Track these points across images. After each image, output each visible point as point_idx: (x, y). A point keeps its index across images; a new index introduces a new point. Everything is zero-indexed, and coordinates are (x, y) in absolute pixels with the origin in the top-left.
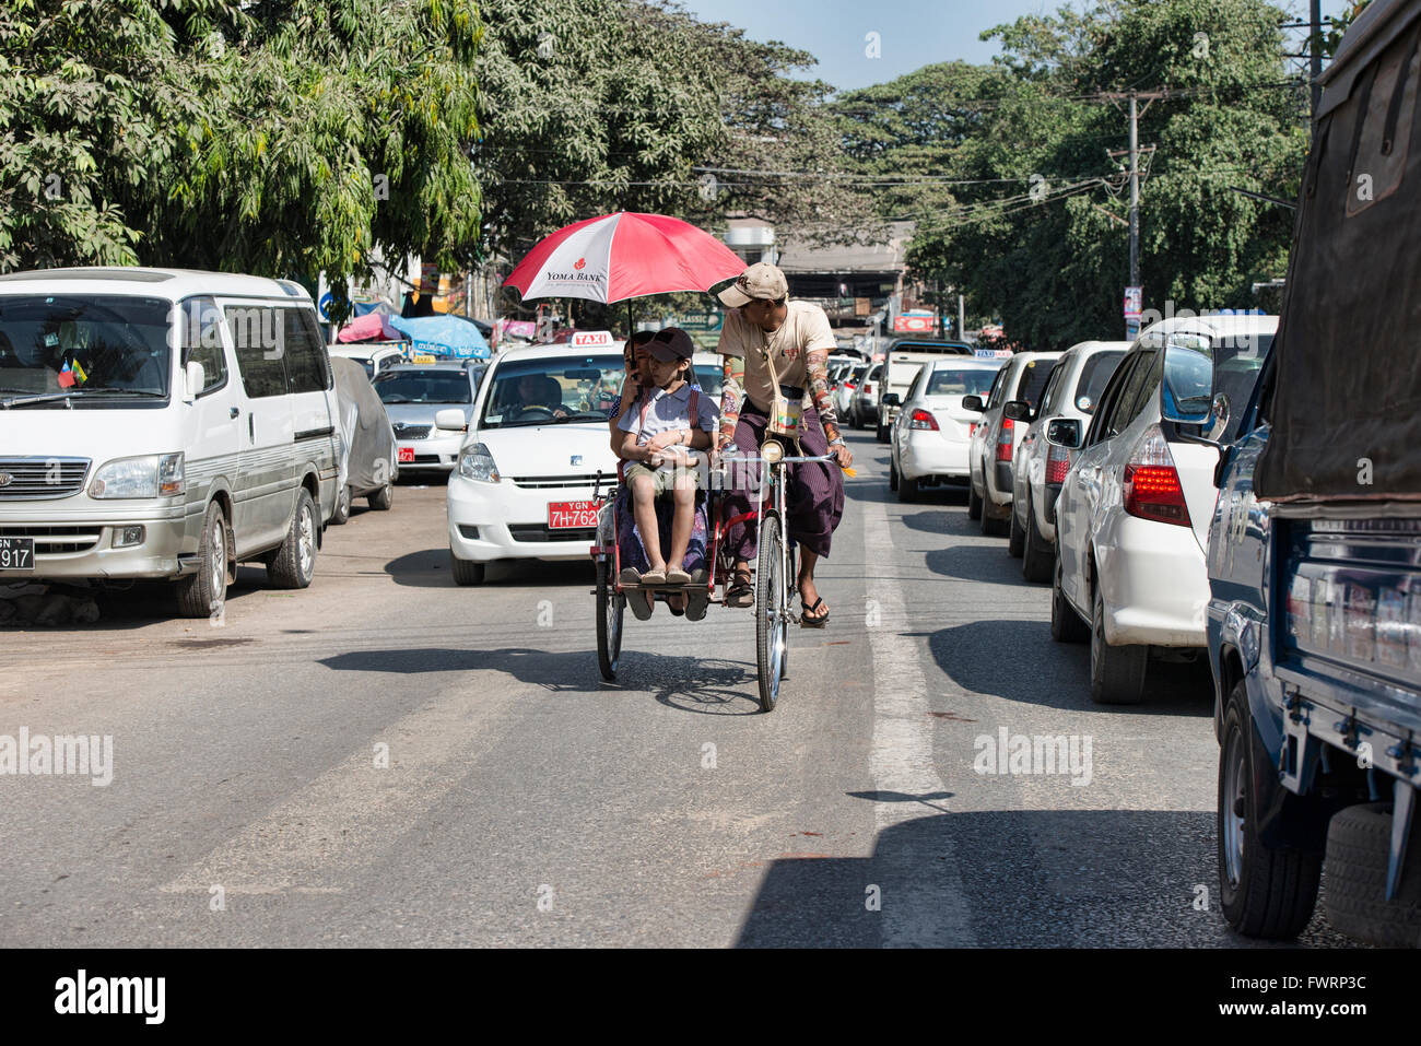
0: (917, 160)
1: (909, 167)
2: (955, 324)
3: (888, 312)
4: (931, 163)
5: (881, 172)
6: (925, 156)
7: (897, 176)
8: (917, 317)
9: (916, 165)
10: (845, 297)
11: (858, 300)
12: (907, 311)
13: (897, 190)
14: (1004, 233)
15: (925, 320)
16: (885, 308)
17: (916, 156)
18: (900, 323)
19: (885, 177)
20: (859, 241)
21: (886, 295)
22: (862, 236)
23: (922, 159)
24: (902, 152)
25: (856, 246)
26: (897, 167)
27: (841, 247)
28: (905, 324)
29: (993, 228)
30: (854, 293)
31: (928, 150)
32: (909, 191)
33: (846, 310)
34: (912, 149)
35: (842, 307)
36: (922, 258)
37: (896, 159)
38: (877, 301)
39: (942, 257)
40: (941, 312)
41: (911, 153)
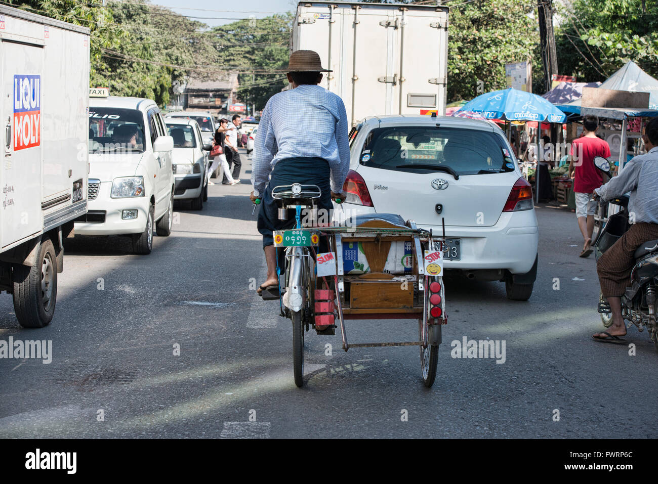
0: (239, 52)
1: (237, 55)
2: (252, 109)
3: (227, 104)
4: (244, 54)
5: (227, 57)
6: (242, 51)
7: (232, 58)
8: (238, 106)
9: (239, 54)
10: (211, 98)
11: (216, 99)
12: (234, 103)
13: (232, 63)
14: (266, 87)
15: (241, 107)
16: (226, 102)
17: (239, 51)
18: (232, 108)
19: (228, 58)
20: (219, 80)
21: (226, 98)
22: (220, 78)
23: (241, 52)
24: (234, 49)
25: (217, 81)
26: (232, 55)
27: (212, 82)
28: (233, 108)
29: (263, 85)
30: (215, 96)
31: (243, 49)
32: (237, 63)
33: (212, 103)
34: (238, 48)
35: (211, 102)
36: (242, 93)
37: (232, 52)
38: (223, 100)
39: (248, 93)
40: (247, 106)
41: (237, 50)
